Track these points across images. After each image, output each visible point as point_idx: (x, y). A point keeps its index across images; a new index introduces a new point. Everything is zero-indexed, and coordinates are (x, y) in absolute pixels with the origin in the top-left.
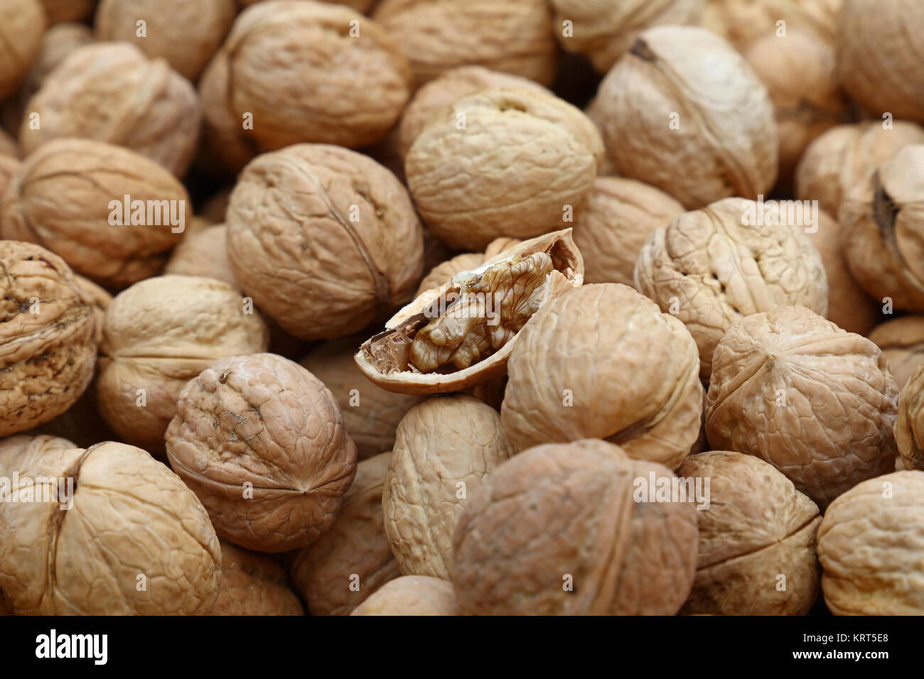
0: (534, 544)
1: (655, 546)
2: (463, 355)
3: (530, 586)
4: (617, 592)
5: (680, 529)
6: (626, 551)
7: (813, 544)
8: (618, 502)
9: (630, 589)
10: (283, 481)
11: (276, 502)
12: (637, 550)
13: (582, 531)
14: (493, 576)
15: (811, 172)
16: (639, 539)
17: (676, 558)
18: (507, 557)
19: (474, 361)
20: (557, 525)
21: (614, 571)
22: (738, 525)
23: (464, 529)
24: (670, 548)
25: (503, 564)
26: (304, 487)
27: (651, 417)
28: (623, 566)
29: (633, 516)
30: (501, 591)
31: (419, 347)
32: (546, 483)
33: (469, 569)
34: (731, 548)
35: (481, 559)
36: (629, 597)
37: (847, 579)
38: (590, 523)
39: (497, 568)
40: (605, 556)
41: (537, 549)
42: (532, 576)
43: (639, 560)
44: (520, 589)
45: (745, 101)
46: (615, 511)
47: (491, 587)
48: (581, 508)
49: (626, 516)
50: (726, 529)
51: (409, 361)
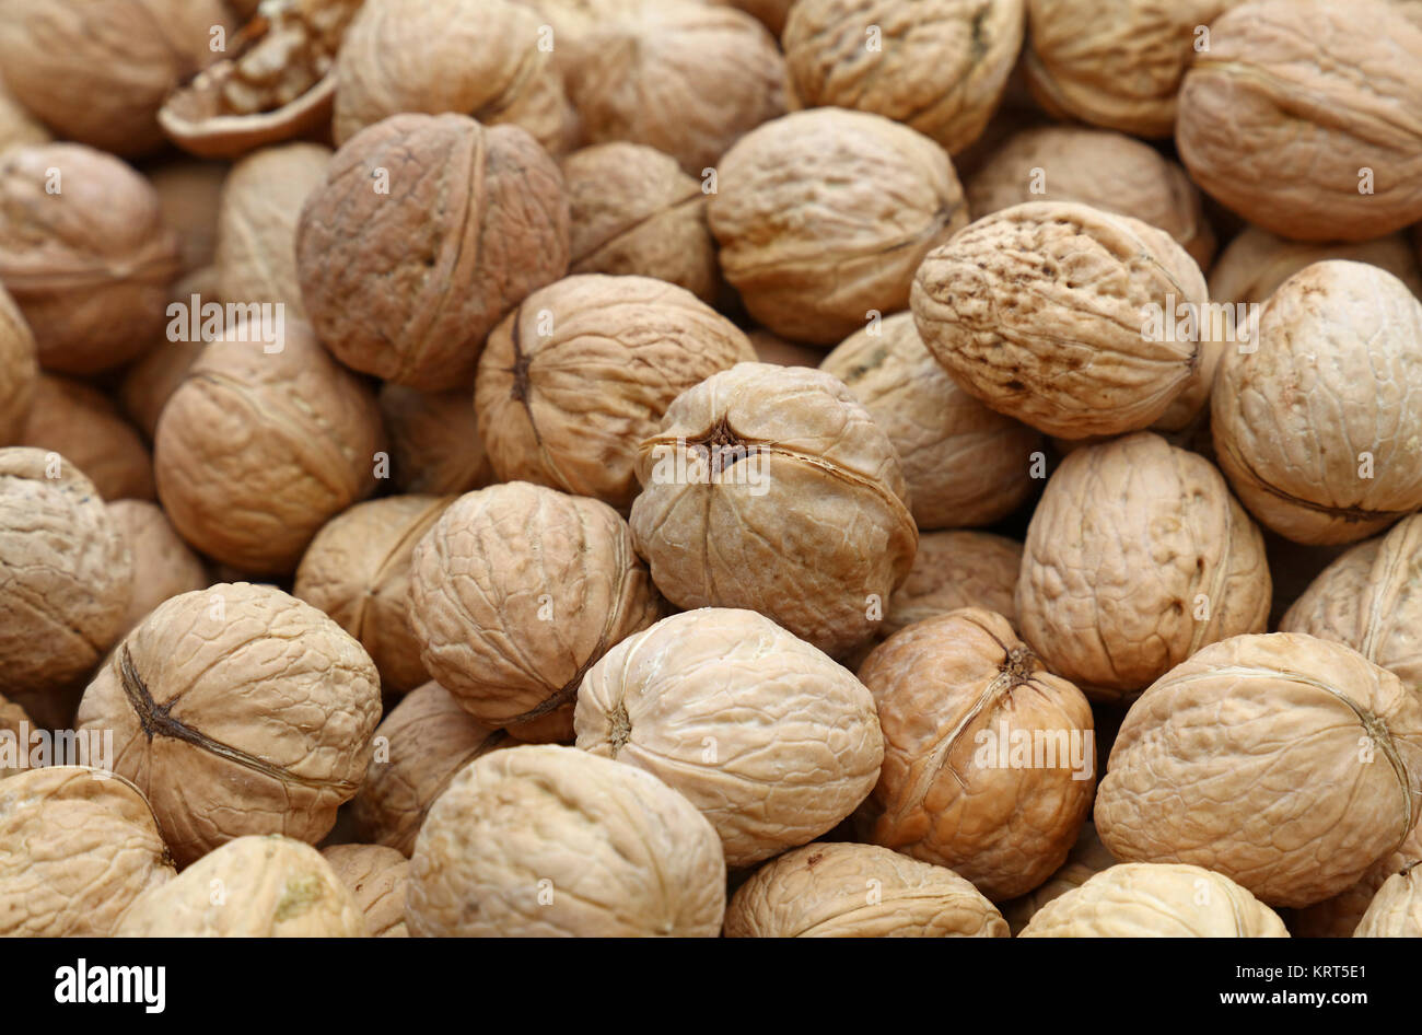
0: (379, 214)
1: (515, 201)
2: (286, 92)
3: (383, 264)
4: (480, 258)
5: (542, 184)
6: (484, 209)
7: (703, 219)
8: (467, 158)
9: (495, 253)
11: (90, 292)
12: (496, 209)
13: (432, 193)
14: (341, 261)
16: (496, 197)
17: (541, 216)
18: (353, 236)
19: (300, 94)
20: (403, 188)
21: (472, 230)
22: (614, 199)
23: (304, 227)
24: (532, 204)
25: (350, 244)
26: (121, 269)
27: (500, 95)
28: (483, 227)
29: (486, 174)
30: (352, 276)
31: (236, 93)
32: (384, 148)
33: (313, 265)
34: (610, 227)
35: (325, 248)
36: (496, 263)
38: (439, 184)
39: (343, 252)
40: (462, 211)
41: (383, 219)
42: (383, 252)
43: (499, 218)
44: (371, 270)
46: (466, 168)
47: (341, 274)
48: (426, 167)
49: (478, 172)
50: (603, 208)
51: (226, 107)
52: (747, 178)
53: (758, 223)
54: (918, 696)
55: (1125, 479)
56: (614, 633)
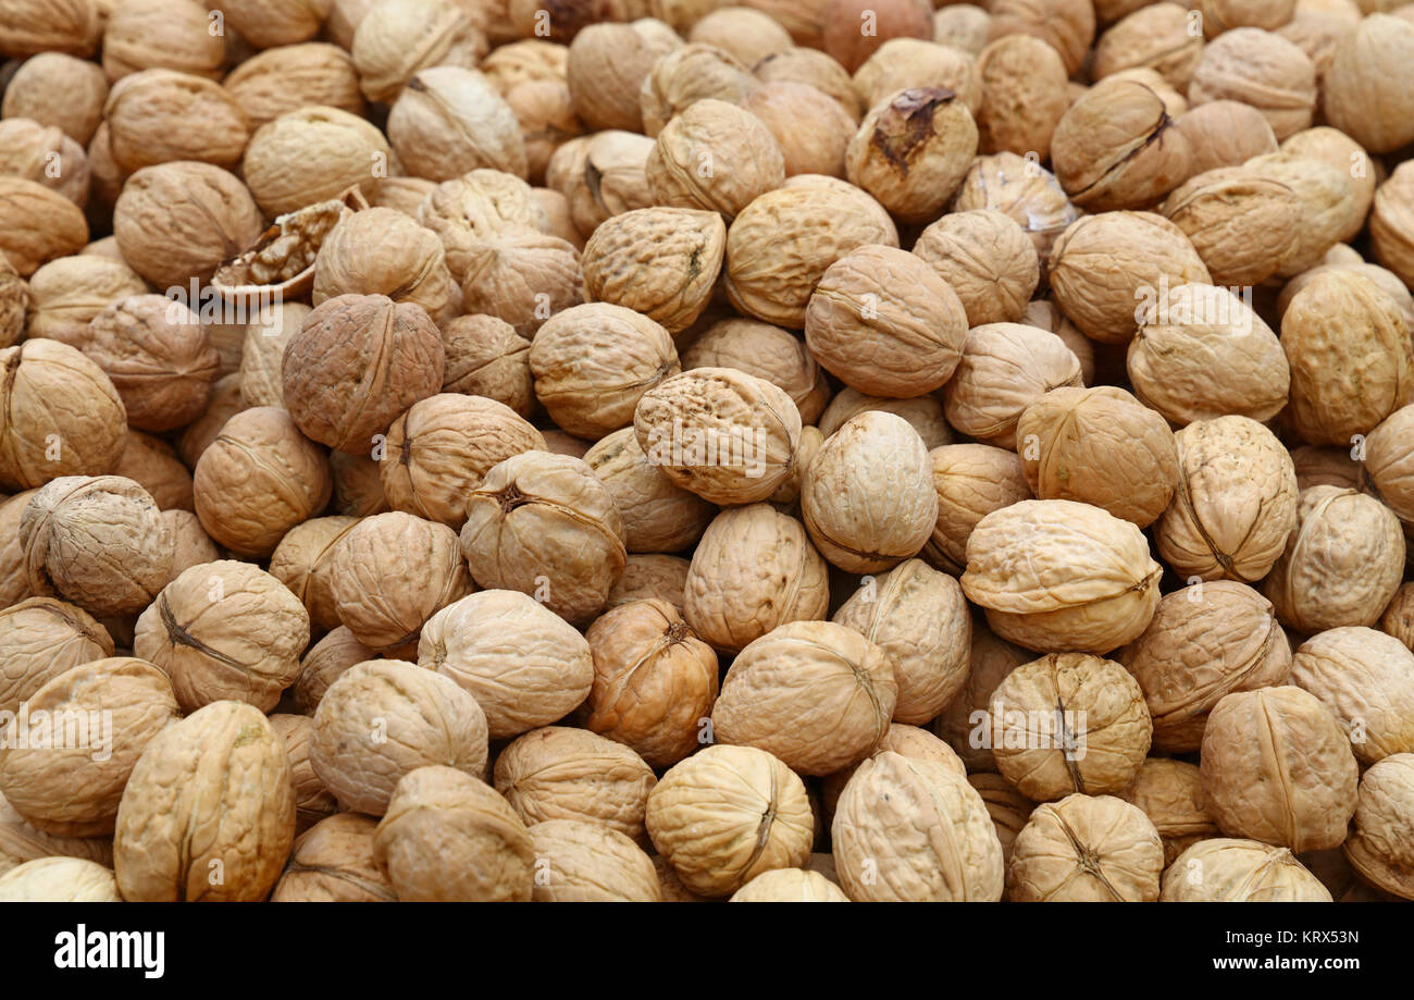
0: (329, 351)
1: (410, 349)
2: (287, 271)
3: (330, 380)
4: (387, 379)
5: (428, 339)
6: (391, 352)
7: (526, 362)
8: (384, 321)
9: (396, 377)
10: (167, 367)
11: (163, 384)
12: (399, 352)
13: (361, 341)
14: (307, 377)
15: (554, 171)
16: (399, 345)
17: (425, 357)
18: (314, 363)
19: (295, 274)
20: (345, 337)
21: (383, 364)
22: (473, 348)
23: (287, 355)
24: (420, 350)
25: (312, 368)
26: (182, 371)
27: (409, 284)
28: (390, 362)
29: (394, 331)
30: (313, 386)
31: (256, 269)
32: (336, 313)
33: (291, 379)
34: (470, 364)
35: (298, 369)
36: (397, 384)
37: (547, 375)
38: (366, 335)
39: (308, 371)
40: (377, 356)
41: (332, 354)
42: (331, 373)
43: (400, 357)
44: (324, 384)
45: (494, 115)
46: (383, 326)
47: (306, 385)
48: (359, 326)
49: (389, 330)
50: (467, 353)
51: (250, 279)
52: (552, 340)
53: (556, 367)
54: (616, 646)
55: (745, 530)
56: (445, 601)
